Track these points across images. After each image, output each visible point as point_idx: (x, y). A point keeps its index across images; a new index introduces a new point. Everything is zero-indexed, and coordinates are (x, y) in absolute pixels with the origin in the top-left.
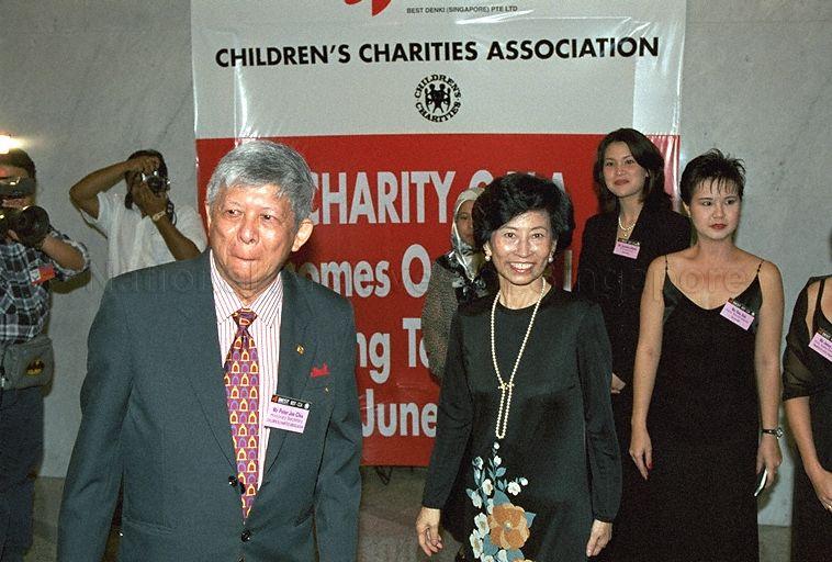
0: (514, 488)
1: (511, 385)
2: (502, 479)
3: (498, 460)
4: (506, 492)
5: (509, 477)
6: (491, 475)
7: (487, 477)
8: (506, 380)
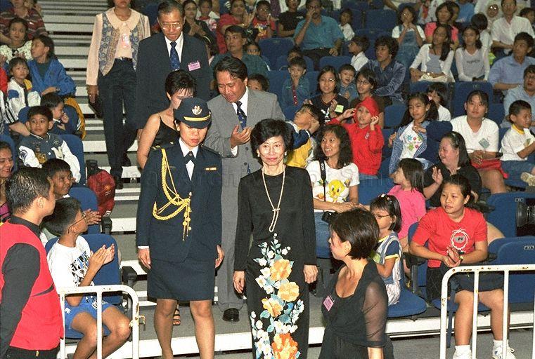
0: (285, 252)
1: (278, 209)
2: (279, 249)
3: (276, 241)
4: (281, 254)
5: (282, 247)
6: (273, 248)
7: (270, 249)
8: (276, 207)
